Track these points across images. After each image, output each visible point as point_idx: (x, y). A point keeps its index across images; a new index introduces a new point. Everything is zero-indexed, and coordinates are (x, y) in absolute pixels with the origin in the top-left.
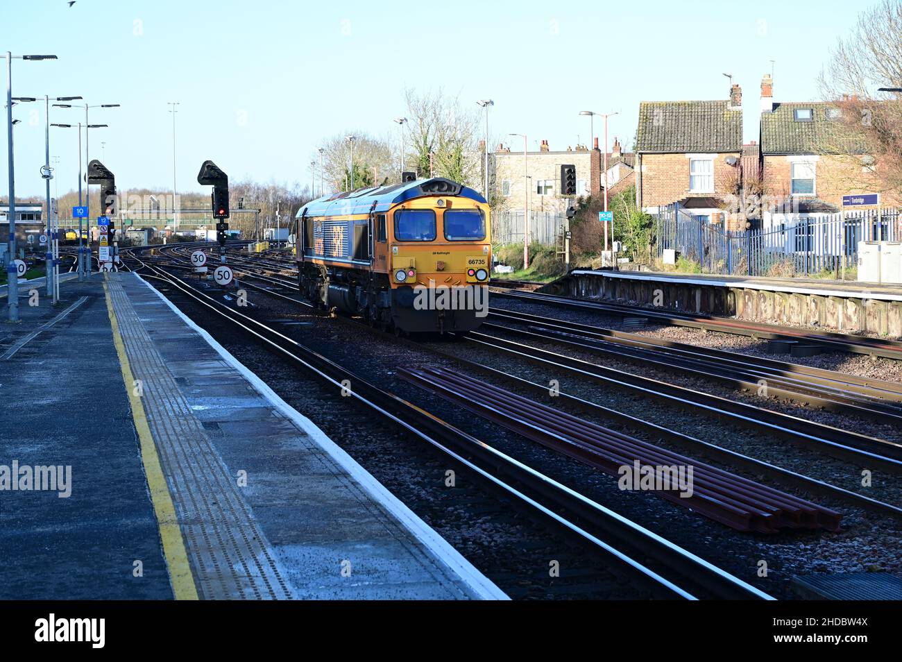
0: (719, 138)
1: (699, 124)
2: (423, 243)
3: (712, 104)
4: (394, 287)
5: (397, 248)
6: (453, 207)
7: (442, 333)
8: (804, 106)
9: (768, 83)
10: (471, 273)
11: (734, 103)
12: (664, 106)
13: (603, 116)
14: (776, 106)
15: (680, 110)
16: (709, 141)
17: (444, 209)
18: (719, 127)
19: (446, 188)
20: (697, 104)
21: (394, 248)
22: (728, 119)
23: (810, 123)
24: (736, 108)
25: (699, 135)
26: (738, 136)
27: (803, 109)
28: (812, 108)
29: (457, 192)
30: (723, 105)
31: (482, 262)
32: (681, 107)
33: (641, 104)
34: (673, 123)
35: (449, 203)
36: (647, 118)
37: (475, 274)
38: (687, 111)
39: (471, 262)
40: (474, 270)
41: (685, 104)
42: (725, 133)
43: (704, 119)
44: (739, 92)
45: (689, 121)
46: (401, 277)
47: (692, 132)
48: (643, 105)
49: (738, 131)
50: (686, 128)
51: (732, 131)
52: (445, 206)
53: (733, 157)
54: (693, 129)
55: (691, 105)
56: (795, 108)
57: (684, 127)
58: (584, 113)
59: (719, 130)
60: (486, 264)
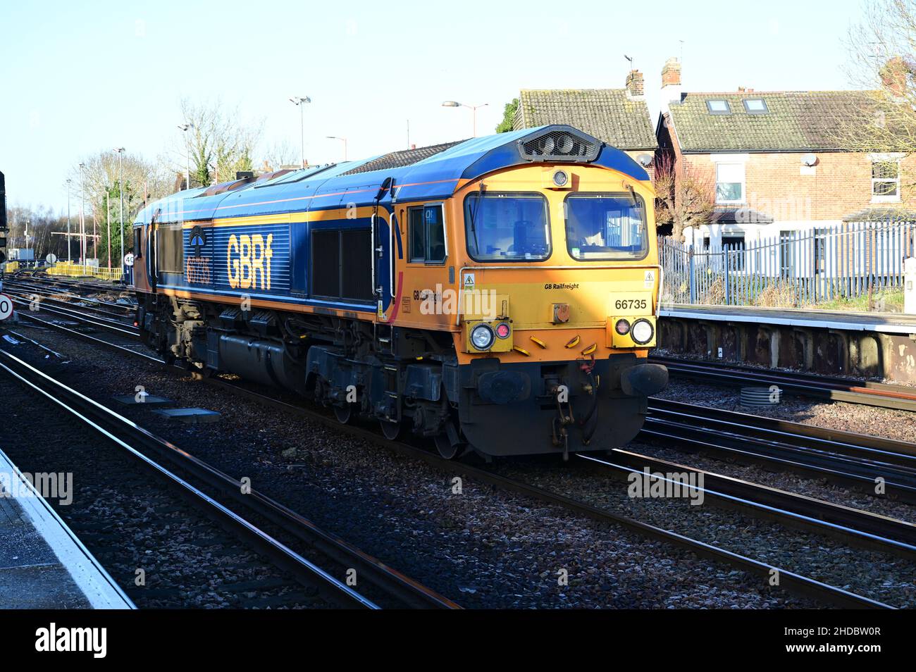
0: (625, 132)
1: (597, 116)
2: (526, 265)
3: (608, 94)
4: (464, 360)
5: (472, 276)
6: (582, 188)
7: (566, 457)
8: (718, 97)
9: (676, 68)
10: (623, 328)
11: (636, 92)
12: (550, 94)
13: (471, 108)
14: (684, 96)
15: (571, 100)
16: (614, 136)
17: (566, 193)
18: (622, 119)
19: (569, 145)
20: (590, 93)
21: (466, 276)
22: (631, 111)
23: (729, 116)
24: (638, 98)
25: (600, 129)
26: (649, 131)
27: (716, 100)
28: (726, 98)
29: (591, 155)
30: (620, 95)
31: (641, 304)
32: (570, 96)
33: (521, 92)
34: (566, 114)
35: (575, 180)
36: (532, 109)
37: (630, 329)
38: (579, 100)
39: (620, 305)
40: (626, 322)
41: (574, 93)
42: (632, 127)
43: (602, 111)
44: (640, 79)
45: (584, 112)
46: (482, 339)
47: (592, 125)
48: (524, 93)
49: (647, 123)
50: (583, 120)
51: (639, 124)
52: (569, 185)
53: (647, 156)
54: (591, 122)
55: (582, 94)
56: (707, 99)
57: (580, 119)
58: (449, 104)
59: (623, 124)
60: (649, 309)
